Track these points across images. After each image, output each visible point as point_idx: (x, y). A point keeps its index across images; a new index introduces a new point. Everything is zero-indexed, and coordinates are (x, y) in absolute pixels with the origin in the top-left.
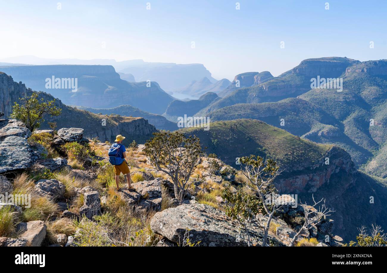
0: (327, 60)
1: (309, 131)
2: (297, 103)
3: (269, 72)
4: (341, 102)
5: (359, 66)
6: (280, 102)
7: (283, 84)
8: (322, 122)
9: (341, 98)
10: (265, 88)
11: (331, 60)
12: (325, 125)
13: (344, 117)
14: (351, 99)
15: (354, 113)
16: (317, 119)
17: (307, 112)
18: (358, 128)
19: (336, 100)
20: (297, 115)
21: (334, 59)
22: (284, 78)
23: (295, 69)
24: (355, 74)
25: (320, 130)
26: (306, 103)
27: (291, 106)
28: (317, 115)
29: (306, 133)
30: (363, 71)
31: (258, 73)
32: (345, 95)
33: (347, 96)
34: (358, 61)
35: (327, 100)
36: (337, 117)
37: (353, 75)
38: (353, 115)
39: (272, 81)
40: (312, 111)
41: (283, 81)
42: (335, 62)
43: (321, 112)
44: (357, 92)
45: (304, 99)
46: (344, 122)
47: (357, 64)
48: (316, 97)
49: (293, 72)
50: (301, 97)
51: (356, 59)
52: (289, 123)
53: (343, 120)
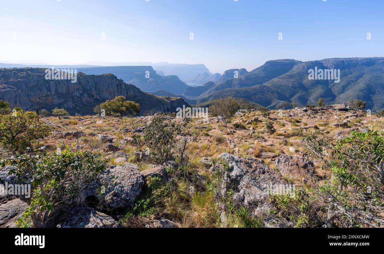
0: (282, 61)
1: (270, 105)
2: (263, 88)
3: (245, 69)
4: (290, 87)
5: (302, 65)
6: (252, 87)
7: (254, 76)
8: (279, 99)
9: (290, 84)
10: (243, 79)
11: (284, 61)
12: (280, 101)
13: (292, 96)
14: (296, 85)
15: (298, 93)
16: (275, 97)
17: (269, 93)
18: (300, 103)
19: (287, 86)
20: (263, 95)
21: (286, 60)
22: (254, 72)
23: (261, 67)
24: (299, 70)
25: (277, 104)
26: (269, 87)
27: (259, 89)
28: (276, 95)
29: (269, 106)
30: (304, 68)
31: (238, 69)
32: (292, 83)
33: (294, 83)
34: (301, 61)
35: (281, 86)
36: (287, 96)
37: (298, 70)
38: (298, 95)
39: (247, 74)
40: (272, 93)
41: (254, 74)
42: (287, 62)
43: (278, 93)
44: (300, 81)
45: (268, 85)
46: (292, 99)
47: (300, 63)
48: (275, 84)
49: (260, 69)
50: (265, 84)
51: (299, 60)
52: (258, 100)
53: (291, 98)
